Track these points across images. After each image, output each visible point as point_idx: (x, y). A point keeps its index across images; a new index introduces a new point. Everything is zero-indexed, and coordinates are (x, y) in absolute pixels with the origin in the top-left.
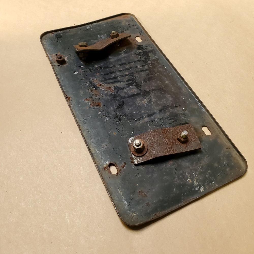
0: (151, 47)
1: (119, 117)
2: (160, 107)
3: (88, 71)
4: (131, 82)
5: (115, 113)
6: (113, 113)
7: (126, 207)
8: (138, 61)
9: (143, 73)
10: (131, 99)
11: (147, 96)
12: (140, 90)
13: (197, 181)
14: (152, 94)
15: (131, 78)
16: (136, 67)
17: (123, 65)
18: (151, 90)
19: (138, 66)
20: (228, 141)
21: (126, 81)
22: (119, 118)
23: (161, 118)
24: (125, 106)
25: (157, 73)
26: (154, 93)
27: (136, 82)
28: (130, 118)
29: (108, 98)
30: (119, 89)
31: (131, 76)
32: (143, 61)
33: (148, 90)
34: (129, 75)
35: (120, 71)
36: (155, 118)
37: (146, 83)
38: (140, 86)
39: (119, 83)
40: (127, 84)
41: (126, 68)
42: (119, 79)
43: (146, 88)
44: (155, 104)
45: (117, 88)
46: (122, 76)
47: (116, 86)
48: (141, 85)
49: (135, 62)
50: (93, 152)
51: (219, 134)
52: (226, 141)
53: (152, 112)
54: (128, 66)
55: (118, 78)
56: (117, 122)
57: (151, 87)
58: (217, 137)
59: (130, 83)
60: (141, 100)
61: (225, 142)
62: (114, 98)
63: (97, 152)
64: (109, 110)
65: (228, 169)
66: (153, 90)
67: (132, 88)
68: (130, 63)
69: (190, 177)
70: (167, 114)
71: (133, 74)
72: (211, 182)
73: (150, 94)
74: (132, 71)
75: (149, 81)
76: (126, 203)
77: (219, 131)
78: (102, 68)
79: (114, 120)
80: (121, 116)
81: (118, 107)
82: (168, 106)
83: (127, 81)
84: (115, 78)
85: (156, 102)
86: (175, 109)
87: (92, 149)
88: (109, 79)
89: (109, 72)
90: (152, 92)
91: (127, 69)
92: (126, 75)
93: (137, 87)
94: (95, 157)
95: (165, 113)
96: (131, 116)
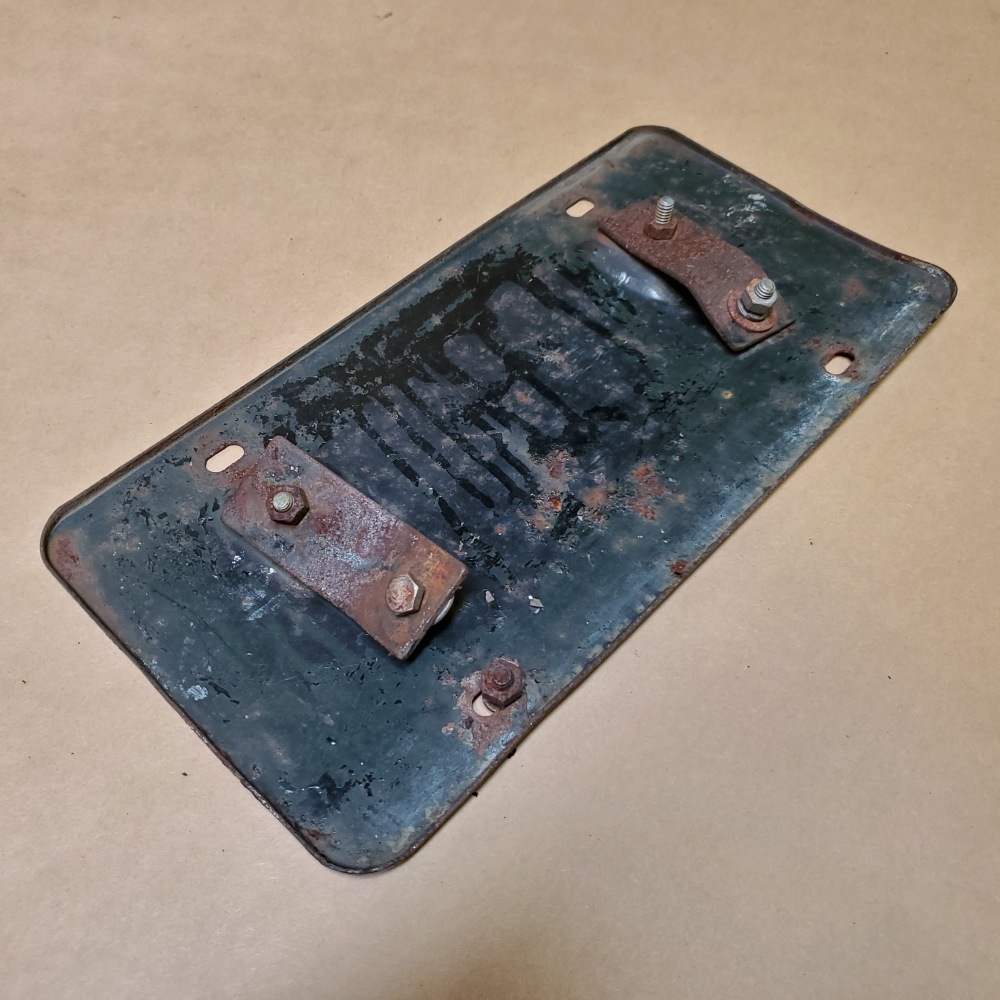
0: (264, 403)
1: (662, 404)
2: (555, 316)
3: (503, 566)
4: (485, 417)
5: (650, 419)
6: (652, 423)
7: (915, 304)
8: (362, 427)
9: (423, 394)
10: (565, 394)
11: (528, 356)
12: (511, 381)
13: (743, 207)
14: (513, 346)
15: (466, 421)
16: (402, 422)
17: (409, 468)
18: (495, 353)
19: (394, 418)
20: (589, 167)
21: (490, 432)
22: (664, 401)
23: (597, 303)
24: (607, 402)
25: (406, 353)
26: (506, 340)
27: (477, 401)
28: (643, 376)
29: (598, 457)
30: (539, 441)
31: (459, 424)
32: (358, 411)
33: (501, 362)
34: (451, 431)
35: (446, 465)
36: (605, 319)
37: (470, 374)
38: (490, 386)
39: (510, 448)
40: (506, 424)
41: (419, 450)
42: (488, 457)
43: (490, 368)
44: (551, 330)
45: (541, 445)
46: (470, 449)
47: (530, 451)
48: (487, 386)
49: (374, 434)
50: (828, 421)
51: (578, 182)
52: (593, 169)
53: (587, 331)
54: (410, 450)
55: (484, 459)
56: (680, 403)
57: (482, 357)
58: (587, 185)
59: (495, 418)
60: (555, 367)
61: (596, 170)
62: (589, 440)
63: (819, 413)
64: (647, 437)
65: (673, 161)
66: (493, 347)
67: (514, 405)
68: (386, 449)
69: (742, 220)
70: (573, 294)
71: (443, 423)
72: (728, 185)
73: (517, 352)
74: (429, 430)
75: (455, 369)
76: (905, 308)
77: (566, 185)
78: (457, 528)
79: (677, 412)
80: (650, 400)
81: (622, 417)
82: (539, 298)
83: (485, 427)
84: (491, 468)
85: (539, 329)
86: (543, 280)
87: (822, 428)
88: (509, 484)
89: (472, 498)
90: (503, 347)
91: (428, 447)
92: (461, 440)
93: (502, 394)
94: (840, 411)
95: (574, 300)
96: (636, 376)
